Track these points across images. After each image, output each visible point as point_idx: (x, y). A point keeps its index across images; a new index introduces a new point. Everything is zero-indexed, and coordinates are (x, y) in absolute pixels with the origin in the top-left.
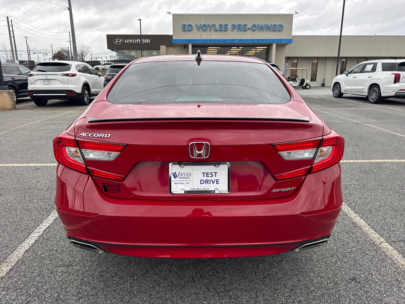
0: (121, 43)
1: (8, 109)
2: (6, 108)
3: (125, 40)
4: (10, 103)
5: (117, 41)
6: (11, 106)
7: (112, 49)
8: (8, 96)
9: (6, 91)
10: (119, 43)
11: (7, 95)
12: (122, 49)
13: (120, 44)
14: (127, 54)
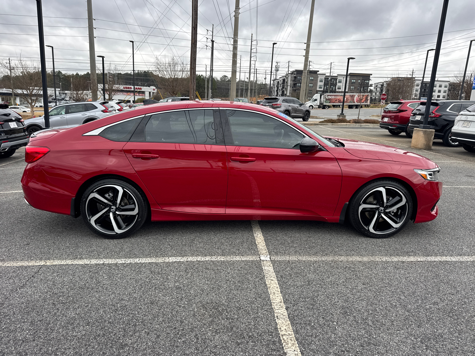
1: (419, 148)
2: (417, 147)
4: (424, 143)
6: (423, 146)
8: (423, 136)
9: (422, 130)
11: (422, 133)
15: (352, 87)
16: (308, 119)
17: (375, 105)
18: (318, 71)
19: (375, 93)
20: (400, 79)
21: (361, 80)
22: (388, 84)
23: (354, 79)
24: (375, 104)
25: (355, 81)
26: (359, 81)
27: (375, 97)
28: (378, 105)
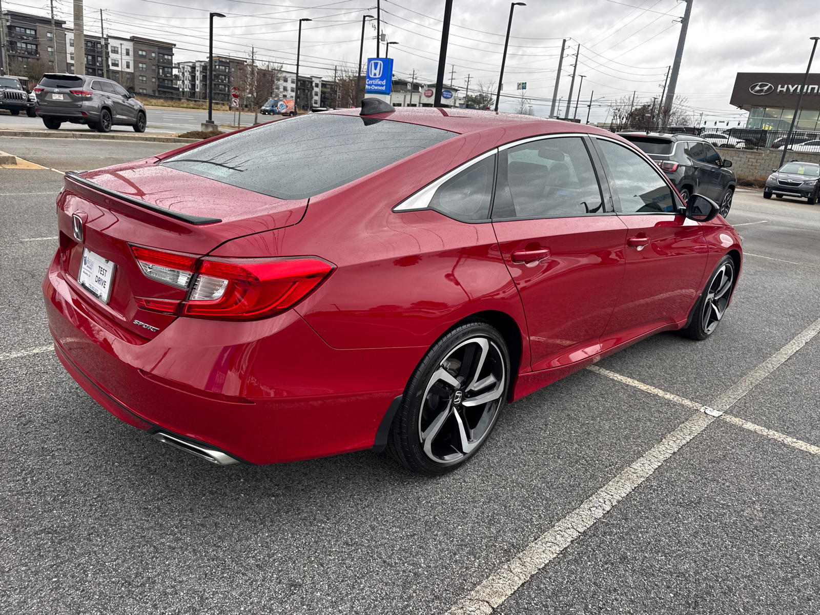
0: (766, 91)
3: (780, 86)
5: (758, 88)
7: (741, 105)
10: (761, 91)
12: (765, 107)
13: (762, 95)
14: (776, 117)
15: (140, 65)
16: (144, 127)
17: (197, 105)
18: (65, 23)
19: (181, 82)
20: (224, 60)
21: (157, 53)
22: (203, 66)
23: (142, 48)
24: (197, 103)
25: (144, 53)
26: (153, 55)
27: (183, 89)
28: (202, 105)
